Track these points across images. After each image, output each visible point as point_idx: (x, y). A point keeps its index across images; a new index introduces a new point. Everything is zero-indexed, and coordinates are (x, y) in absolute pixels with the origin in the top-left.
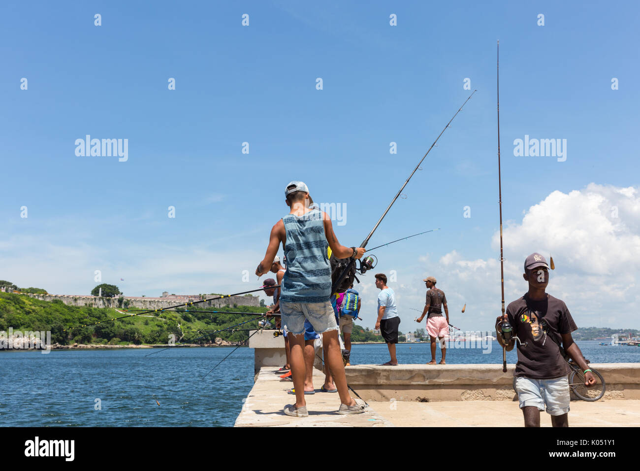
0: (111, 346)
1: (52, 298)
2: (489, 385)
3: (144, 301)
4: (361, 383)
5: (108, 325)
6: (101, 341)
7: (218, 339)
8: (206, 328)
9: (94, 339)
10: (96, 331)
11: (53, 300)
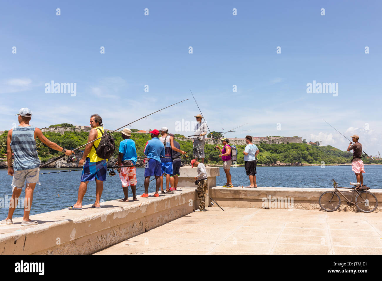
0: (218, 165)
1: (187, 139)
2: (306, 201)
3: (236, 140)
4: (231, 197)
5: (216, 154)
6: (213, 162)
7: (278, 162)
8: (271, 156)
9: (209, 161)
10: (210, 157)
11: (187, 141)
